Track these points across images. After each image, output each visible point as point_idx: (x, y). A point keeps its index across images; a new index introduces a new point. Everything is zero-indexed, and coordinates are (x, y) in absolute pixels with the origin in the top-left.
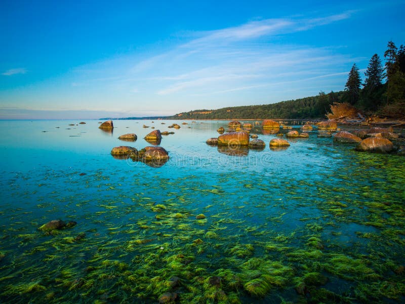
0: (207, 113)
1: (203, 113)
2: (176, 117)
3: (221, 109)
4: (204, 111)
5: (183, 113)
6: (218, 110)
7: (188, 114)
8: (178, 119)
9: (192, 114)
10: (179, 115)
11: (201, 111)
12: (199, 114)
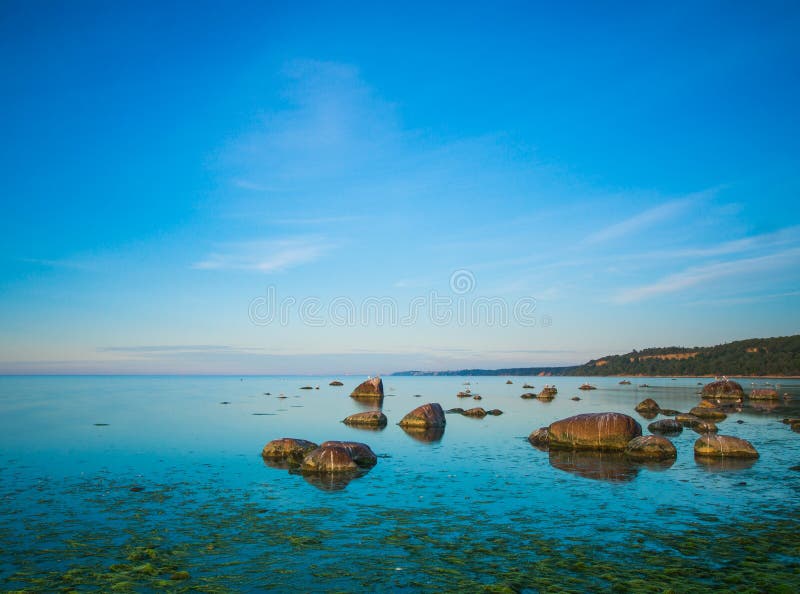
0: (681, 356)
1: (670, 357)
2: (591, 369)
3: (726, 346)
4: (674, 350)
5: (608, 358)
6: (718, 348)
7: (625, 359)
8: (596, 374)
9: (636, 360)
10: (600, 364)
11: (665, 351)
12: (658, 360)
